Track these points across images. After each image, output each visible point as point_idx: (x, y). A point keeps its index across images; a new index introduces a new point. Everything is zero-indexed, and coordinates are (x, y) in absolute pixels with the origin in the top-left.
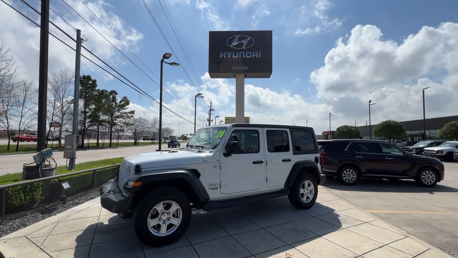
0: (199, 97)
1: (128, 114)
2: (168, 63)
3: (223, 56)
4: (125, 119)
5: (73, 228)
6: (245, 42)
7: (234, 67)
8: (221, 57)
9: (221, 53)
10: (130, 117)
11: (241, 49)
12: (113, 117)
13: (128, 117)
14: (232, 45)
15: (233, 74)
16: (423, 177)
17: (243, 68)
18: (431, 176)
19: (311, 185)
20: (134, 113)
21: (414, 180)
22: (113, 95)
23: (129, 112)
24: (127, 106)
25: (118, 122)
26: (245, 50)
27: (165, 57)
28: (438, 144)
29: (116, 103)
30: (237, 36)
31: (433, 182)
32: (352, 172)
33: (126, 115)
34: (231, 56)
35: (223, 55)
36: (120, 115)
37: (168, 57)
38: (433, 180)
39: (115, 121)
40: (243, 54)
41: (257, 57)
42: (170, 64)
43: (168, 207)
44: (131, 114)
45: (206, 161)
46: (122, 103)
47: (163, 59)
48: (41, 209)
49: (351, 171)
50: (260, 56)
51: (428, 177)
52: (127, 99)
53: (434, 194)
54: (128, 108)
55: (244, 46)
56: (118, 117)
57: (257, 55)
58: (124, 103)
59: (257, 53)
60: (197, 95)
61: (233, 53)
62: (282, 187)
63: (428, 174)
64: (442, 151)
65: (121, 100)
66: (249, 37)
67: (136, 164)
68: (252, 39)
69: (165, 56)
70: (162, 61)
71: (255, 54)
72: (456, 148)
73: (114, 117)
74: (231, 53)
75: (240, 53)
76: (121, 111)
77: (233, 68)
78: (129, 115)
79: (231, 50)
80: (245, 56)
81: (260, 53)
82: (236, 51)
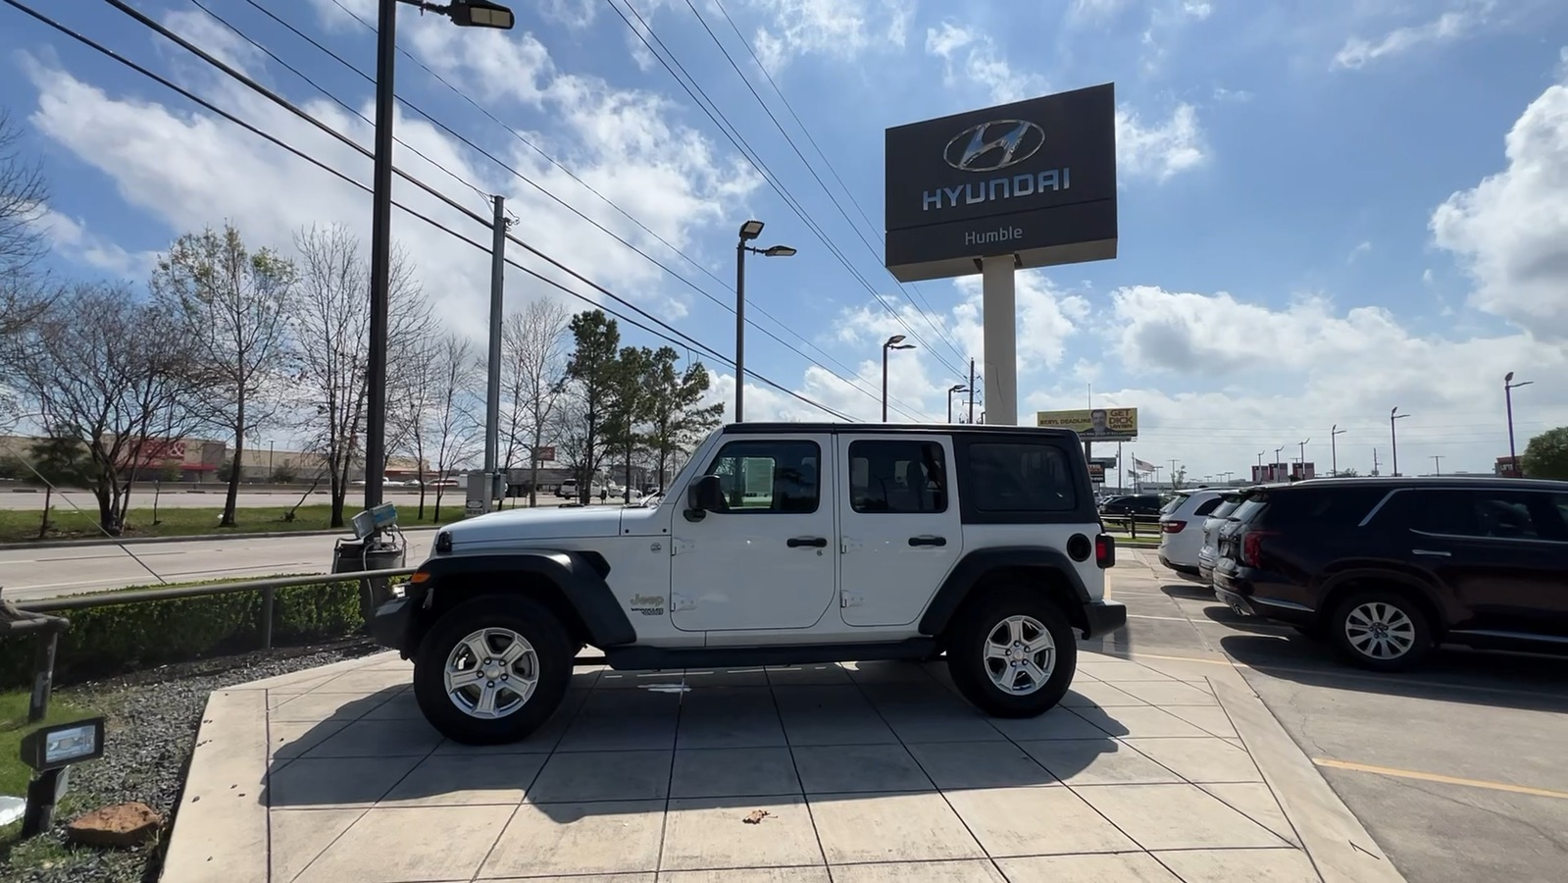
1: (707, 415)
2: (762, 252)
3: (932, 205)
4: (698, 429)
6: (1010, 145)
7: (970, 235)
8: (926, 208)
9: (926, 193)
10: (710, 424)
11: (996, 168)
14: (964, 160)
15: (969, 260)
17: (1004, 237)
19: (1042, 634)
20: (723, 412)
22: (666, 361)
23: (709, 408)
24: (701, 393)
25: (679, 441)
26: (1009, 172)
27: (747, 233)
30: (980, 130)
32: (1396, 617)
33: (699, 419)
34: (962, 197)
35: (932, 200)
37: (756, 231)
39: (672, 439)
40: (1003, 184)
41: (1056, 188)
42: (770, 252)
43: (499, 644)
44: (713, 415)
45: (627, 531)
46: (689, 384)
47: (742, 242)
49: (1390, 610)
50: (1067, 186)
52: (703, 370)
54: (705, 397)
55: (1008, 157)
56: (678, 426)
57: (1059, 181)
58: (693, 382)
59: (1055, 173)
60: (888, 344)
61: (969, 187)
62: (912, 629)
65: (686, 373)
66: (1022, 122)
68: (1037, 127)
69: (746, 230)
70: (741, 248)
71: (1046, 178)
73: (668, 427)
74: (959, 188)
75: (993, 183)
76: (688, 408)
77: (967, 238)
78: (711, 419)
79: (953, 178)
80: (1011, 192)
81: (1066, 171)
82: (974, 180)
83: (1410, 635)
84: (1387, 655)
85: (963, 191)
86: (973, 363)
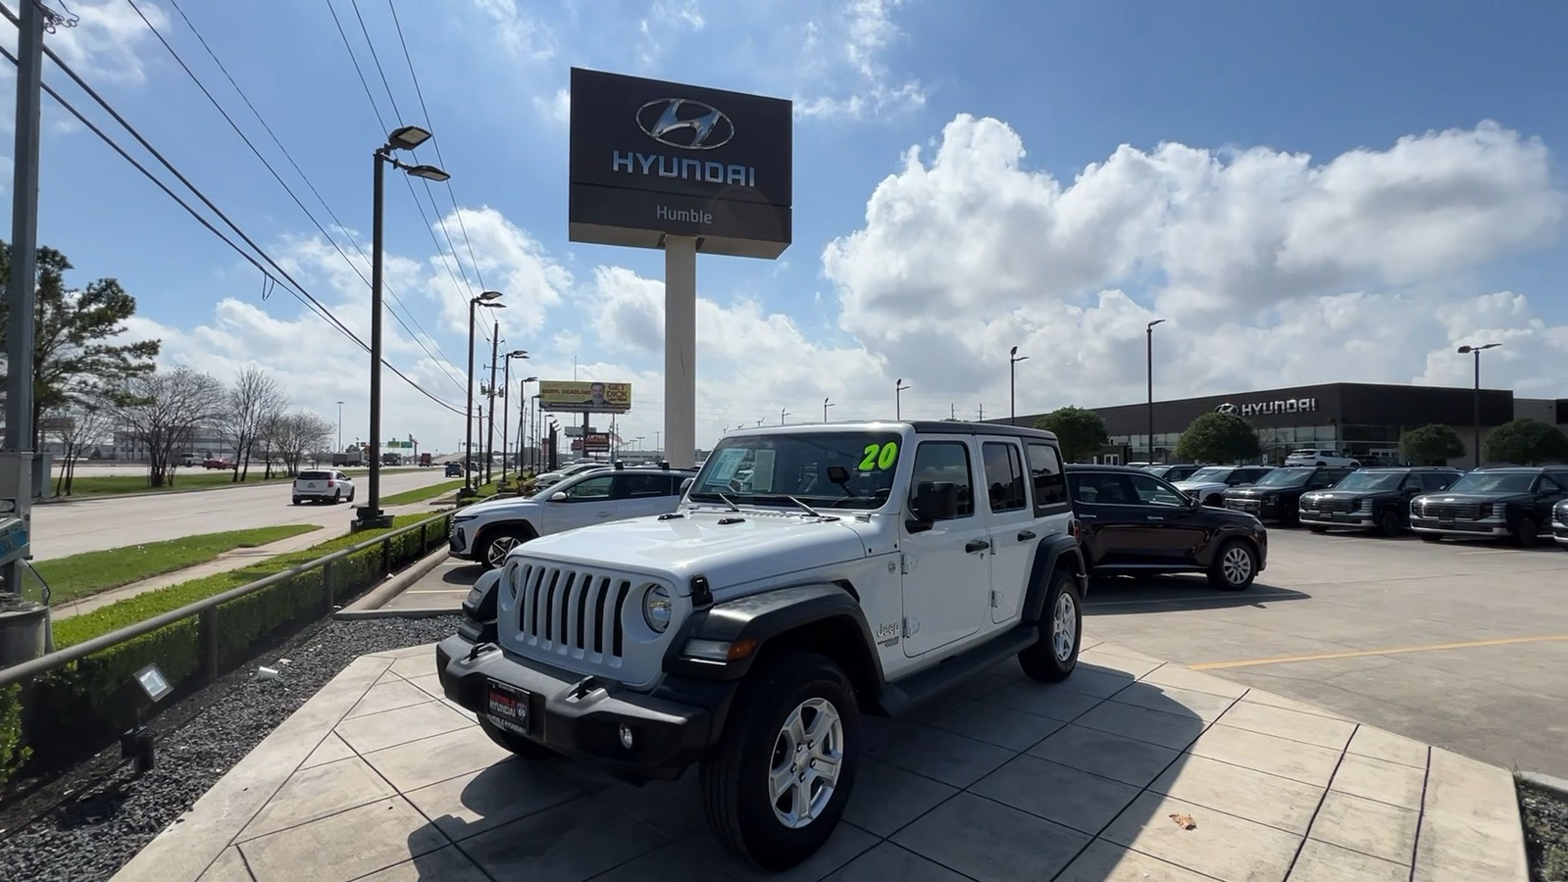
0: (486, 305)
1: (126, 355)
2: (405, 167)
3: (623, 167)
4: (115, 376)
5: (351, 860)
6: (701, 126)
7: (662, 209)
8: (616, 168)
9: (616, 154)
10: (140, 368)
11: (687, 147)
12: (45, 364)
13: (128, 368)
14: (658, 130)
15: (658, 234)
16: (1226, 564)
17: (695, 219)
18: (1242, 560)
19: (1071, 609)
20: (156, 353)
21: (1205, 575)
22: (46, 270)
23: (130, 345)
25: (73, 390)
26: (702, 156)
27: (402, 140)
28: (1185, 475)
29: (59, 308)
30: (674, 103)
31: (1246, 576)
33: (112, 360)
34: (654, 168)
35: (623, 161)
36: (80, 360)
37: (413, 141)
38: (1245, 571)
39: (56, 386)
40: (694, 166)
41: (743, 184)
42: (412, 171)
43: (809, 716)
44: (139, 357)
45: (870, 551)
46: (93, 308)
47: (387, 149)
48: (45, 804)
50: (752, 184)
51: (1236, 561)
52: (122, 291)
53: (1264, 607)
54: (125, 329)
55: (698, 142)
56: (71, 367)
57: (744, 177)
58: (102, 306)
59: (743, 169)
60: (478, 299)
62: (1019, 617)
63: (1236, 555)
65: (86, 292)
66: (713, 109)
68: (729, 121)
69: (401, 137)
70: (379, 159)
71: (736, 172)
72: (1224, 485)
73: (47, 368)
74: (652, 158)
75: (685, 162)
76: (92, 343)
77: (659, 212)
78: (134, 362)
79: (650, 147)
80: (703, 175)
81: (752, 170)
82: (669, 154)
85: (656, 161)
86: (496, 325)
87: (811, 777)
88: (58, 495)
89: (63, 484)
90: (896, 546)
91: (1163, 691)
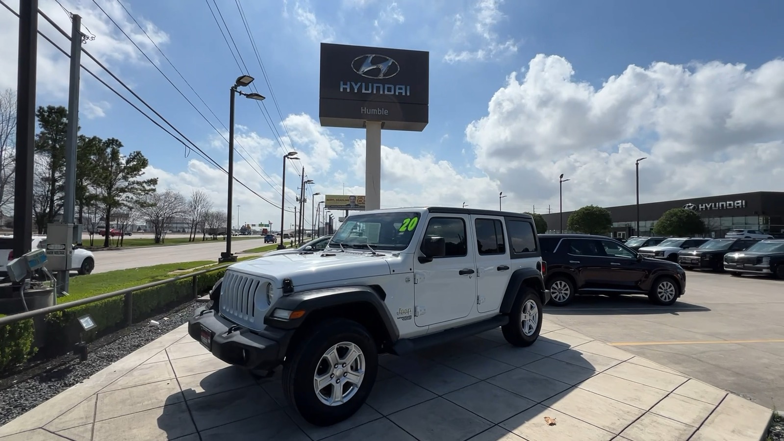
0: (291, 158)
1: (144, 185)
2: (245, 95)
3: (345, 89)
4: (139, 194)
5: (139, 405)
6: (383, 67)
7: (363, 109)
8: (342, 90)
9: (342, 83)
10: (149, 190)
11: (375, 78)
12: (113, 189)
13: (145, 190)
14: (362, 70)
15: (361, 121)
16: (659, 290)
17: (380, 113)
18: (669, 288)
19: (535, 307)
20: (156, 184)
21: (647, 296)
22: (113, 148)
23: (146, 181)
24: (142, 171)
25: (123, 200)
26: (383, 82)
27: (242, 82)
28: (656, 242)
29: (118, 164)
30: (370, 57)
31: (671, 297)
32: (565, 286)
33: (139, 187)
34: (360, 89)
35: (345, 87)
36: (126, 187)
37: (246, 82)
38: (671, 294)
39: (117, 198)
40: (380, 87)
41: (404, 94)
42: (248, 96)
43: (343, 352)
44: (150, 185)
45: (394, 271)
46: (131, 164)
47: (236, 87)
48: (37, 372)
49: (563, 283)
50: (408, 94)
51: (665, 290)
52: (143, 156)
53: (678, 314)
54: (144, 173)
55: (382, 75)
56: (123, 190)
57: (403, 91)
58: (135, 163)
59: (403, 87)
60: (287, 155)
61: (364, 84)
62: (497, 311)
63: (665, 286)
64: (663, 253)
65: (129, 157)
66: (390, 59)
67: (284, 278)
68: (397, 63)
69: (241, 80)
70: (233, 91)
71: (400, 89)
72: (680, 248)
73: (114, 191)
74: (359, 84)
75: (375, 85)
76: (131, 180)
77: (362, 110)
78: (147, 188)
79: (358, 79)
80: (384, 92)
81: (408, 87)
82: (367, 82)
83: (568, 292)
84: (562, 301)
85: (361, 86)
86: (303, 168)
87: (344, 381)
88: (117, 246)
89: (120, 242)
90: (411, 269)
91: (582, 354)
